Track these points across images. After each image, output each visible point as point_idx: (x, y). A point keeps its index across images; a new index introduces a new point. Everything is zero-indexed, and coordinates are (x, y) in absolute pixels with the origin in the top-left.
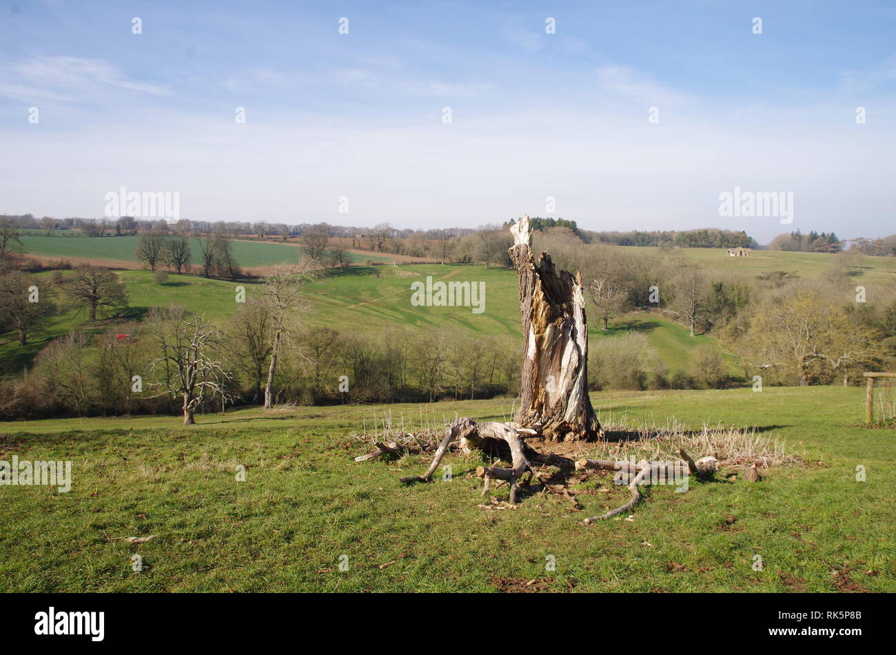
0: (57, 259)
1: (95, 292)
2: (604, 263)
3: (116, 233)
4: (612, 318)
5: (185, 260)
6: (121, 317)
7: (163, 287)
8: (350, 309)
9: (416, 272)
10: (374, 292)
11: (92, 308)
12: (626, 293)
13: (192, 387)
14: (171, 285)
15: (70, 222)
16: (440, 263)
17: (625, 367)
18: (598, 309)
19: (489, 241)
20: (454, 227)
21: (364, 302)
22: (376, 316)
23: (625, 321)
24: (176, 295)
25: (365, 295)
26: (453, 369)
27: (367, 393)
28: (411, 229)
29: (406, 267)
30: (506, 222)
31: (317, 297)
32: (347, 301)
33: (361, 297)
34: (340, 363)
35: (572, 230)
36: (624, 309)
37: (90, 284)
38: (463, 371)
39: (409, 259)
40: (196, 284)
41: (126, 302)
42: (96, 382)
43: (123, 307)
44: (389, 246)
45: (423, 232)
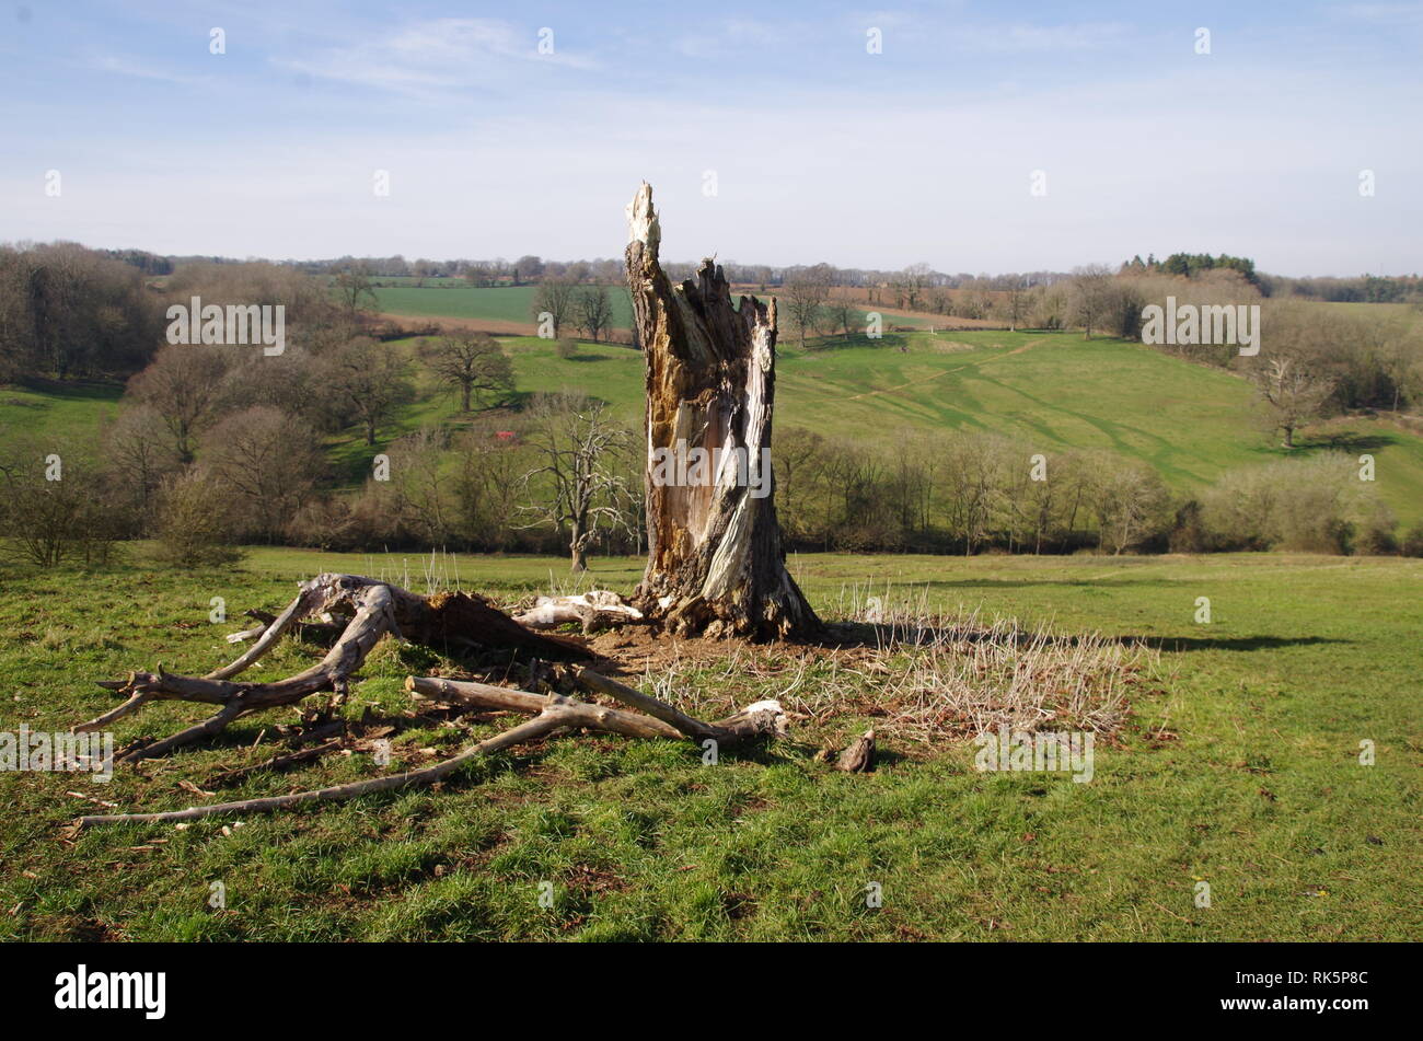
0: (422, 320)
1: (468, 368)
2: (1294, 331)
3: (513, 281)
4: (1300, 427)
5: (604, 322)
6: (506, 407)
7: (570, 362)
8: (855, 401)
9: (967, 343)
10: (895, 374)
11: (464, 393)
12: (1332, 385)
13: (584, 514)
14: (581, 359)
15: (453, 267)
16: (1009, 329)
17: (1313, 512)
18: (1277, 411)
19: (1092, 293)
20: (1041, 270)
21: (879, 390)
22: (895, 412)
23: (1326, 433)
24: (588, 375)
25: (880, 380)
26: (1007, 502)
27: (864, 536)
28: (970, 273)
29: (951, 335)
30: (1127, 263)
31: (803, 380)
32: (852, 389)
33: (874, 383)
34: (822, 486)
35: (1243, 274)
36: (1325, 410)
37: (461, 357)
38: (1023, 506)
39: (956, 322)
40: (618, 358)
41: (512, 385)
42: (455, 501)
43: (507, 391)
44: (926, 301)
45: (989, 279)
